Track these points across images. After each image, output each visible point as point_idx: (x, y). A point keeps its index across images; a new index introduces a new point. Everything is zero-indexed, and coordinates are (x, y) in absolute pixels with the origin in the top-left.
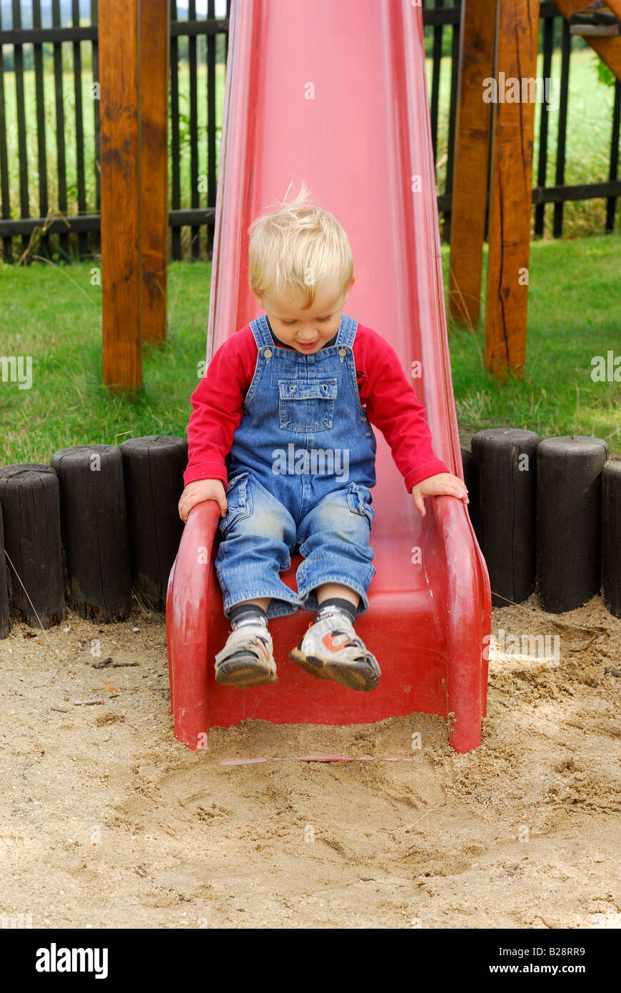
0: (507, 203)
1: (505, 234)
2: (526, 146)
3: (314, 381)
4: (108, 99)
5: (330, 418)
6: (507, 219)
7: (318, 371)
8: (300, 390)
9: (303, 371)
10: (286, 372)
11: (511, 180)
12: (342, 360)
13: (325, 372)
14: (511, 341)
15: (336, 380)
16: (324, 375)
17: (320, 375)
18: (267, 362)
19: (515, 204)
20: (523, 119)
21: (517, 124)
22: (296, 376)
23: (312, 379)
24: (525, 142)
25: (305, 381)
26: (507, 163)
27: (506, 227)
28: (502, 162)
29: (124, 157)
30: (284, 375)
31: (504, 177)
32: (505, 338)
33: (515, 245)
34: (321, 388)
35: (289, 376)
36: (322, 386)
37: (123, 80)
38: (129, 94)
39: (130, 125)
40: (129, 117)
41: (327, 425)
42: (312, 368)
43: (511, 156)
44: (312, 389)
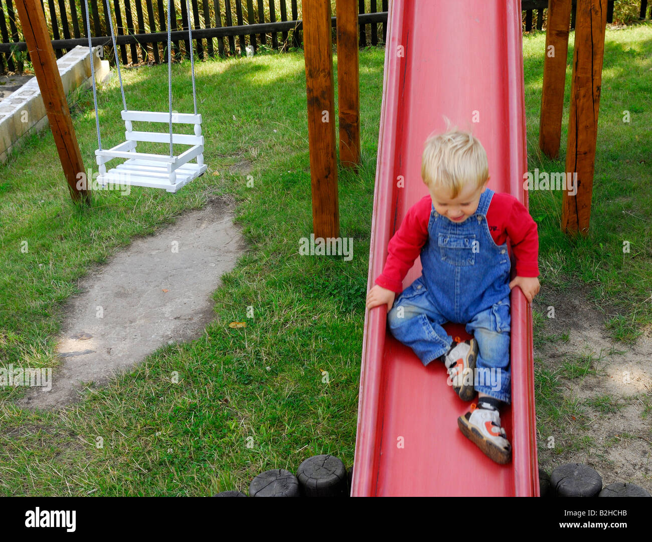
0: (581, 127)
1: (579, 147)
2: (595, 89)
3: (460, 237)
4: (311, 65)
5: (473, 258)
6: (580, 137)
7: (464, 230)
8: (451, 241)
9: (453, 230)
10: (444, 228)
11: (584, 112)
12: (479, 223)
13: (468, 230)
14: (580, 213)
15: (475, 236)
16: (467, 233)
17: (464, 233)
18: (436, 220)
19: (586, 127)
20: (594, 72)
21: (590, 75)
22: (449, 232)
23: (459, 235)
24: (594, 87)
25: (455, 236)
26: (582, 101)
27: (579, 142)
28: (578, 101)
29: (322, 101)
30: (442, 230)
31: (579, 111)
32: (577, 211)
33: (585, 153)
34: (464, 241)
35: (445, 231)
36: (465, 240)
37: (320, 51)
38: (324, 61)
39: (326, 81)
40: (325, 76)
41: (471, 262)
42: (459, 228)
43: (584, 96)
44: (458, 242)
